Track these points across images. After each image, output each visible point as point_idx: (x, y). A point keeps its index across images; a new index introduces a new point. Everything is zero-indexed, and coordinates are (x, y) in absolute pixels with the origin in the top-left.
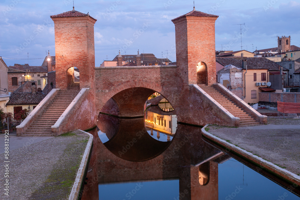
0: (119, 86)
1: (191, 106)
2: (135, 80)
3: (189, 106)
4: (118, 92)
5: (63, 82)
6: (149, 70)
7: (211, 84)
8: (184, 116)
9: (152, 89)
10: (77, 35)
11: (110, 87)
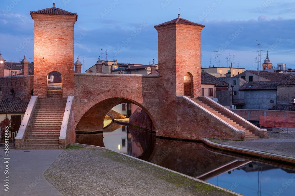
0: (99, 96)
1: (178, 119)
2: (116, 90)
3: (176, 119)
4: (97, 102)
5: (42, 89)
6: (131, 79)
7: (196, 96)
8: (168, 130)
10: (61, 36)
11: (89, 96)
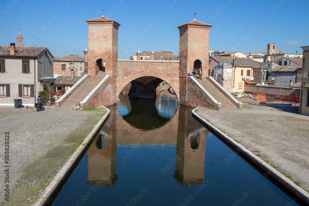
0: (135, 75)
4: (134, 79)
5: (93, 70)
7: (205, 76)
8: (183, 100)
9: (160, 78)
10: (105, 35)
11: (128, 75)
